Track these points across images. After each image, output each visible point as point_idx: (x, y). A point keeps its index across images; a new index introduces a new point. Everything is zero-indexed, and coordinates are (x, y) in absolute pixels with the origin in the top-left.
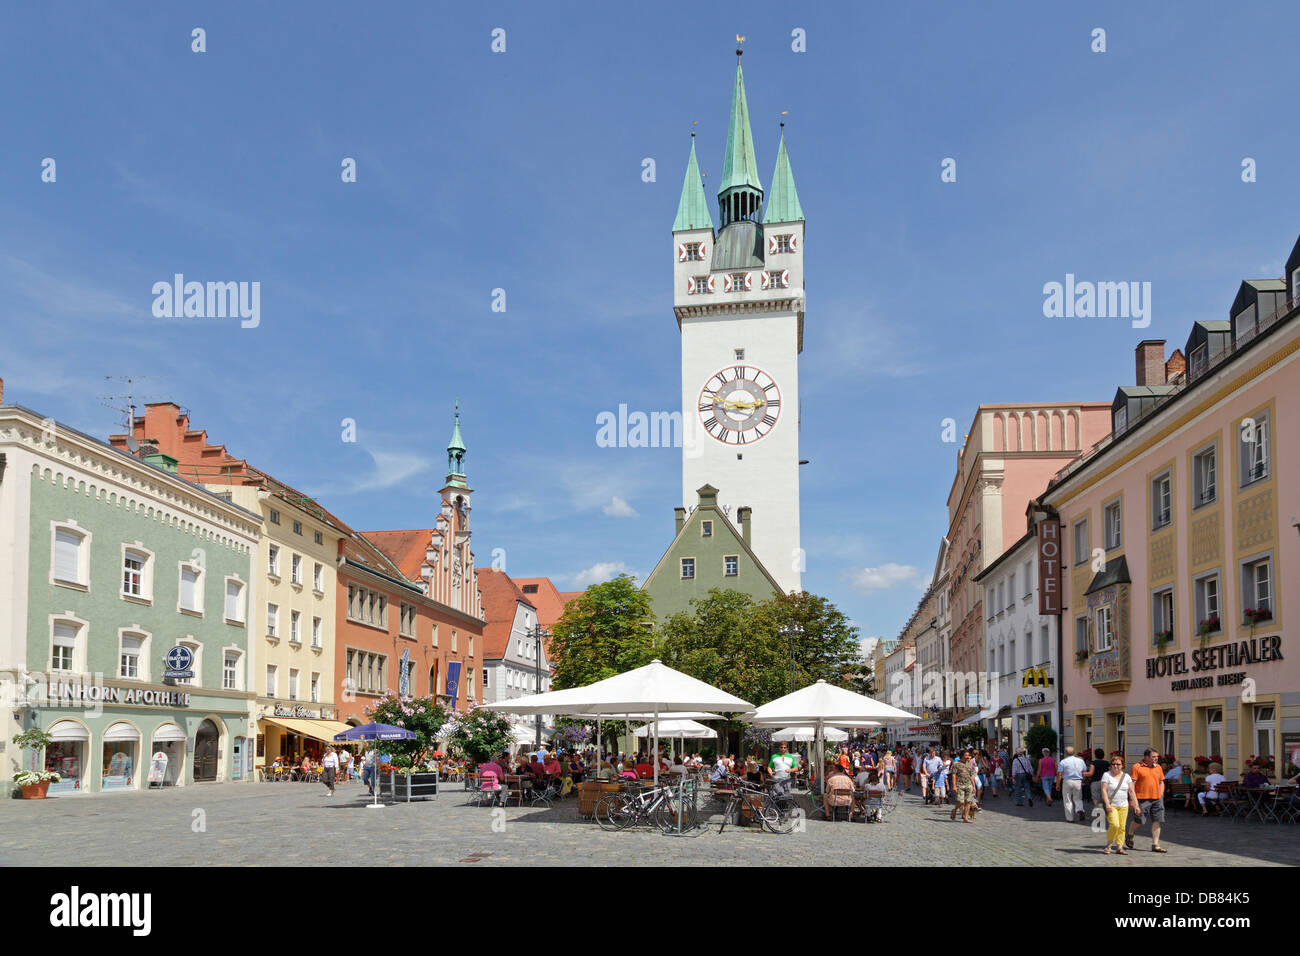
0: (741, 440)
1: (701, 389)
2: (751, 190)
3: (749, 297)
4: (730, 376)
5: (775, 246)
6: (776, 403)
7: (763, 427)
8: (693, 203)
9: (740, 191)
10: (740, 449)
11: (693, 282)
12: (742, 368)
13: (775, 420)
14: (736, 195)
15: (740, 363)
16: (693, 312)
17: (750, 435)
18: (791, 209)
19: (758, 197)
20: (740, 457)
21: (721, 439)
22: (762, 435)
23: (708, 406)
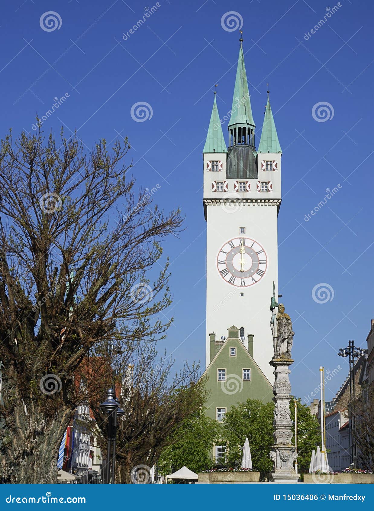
0: (243, 284)
1: (219, 251)
2: (249, 126)
3: (248, 196)
4: (237, 243)
5: (265, 167)
6: (264, 262)
7: (256, 277)
8: (215, 135)
9: (242, 126)
10: (242, 289)
11: (215, 184)
12: (244, 239)
13: (264, 272)
14: (240, 128)
15: (243, 236)
16: (215, 201)
17: (248, 281)
18: (274, 145)
19: (252, 130)
20: (242, 294)
21: (230, 283)
22: (256, 282)
23: (223, 261)
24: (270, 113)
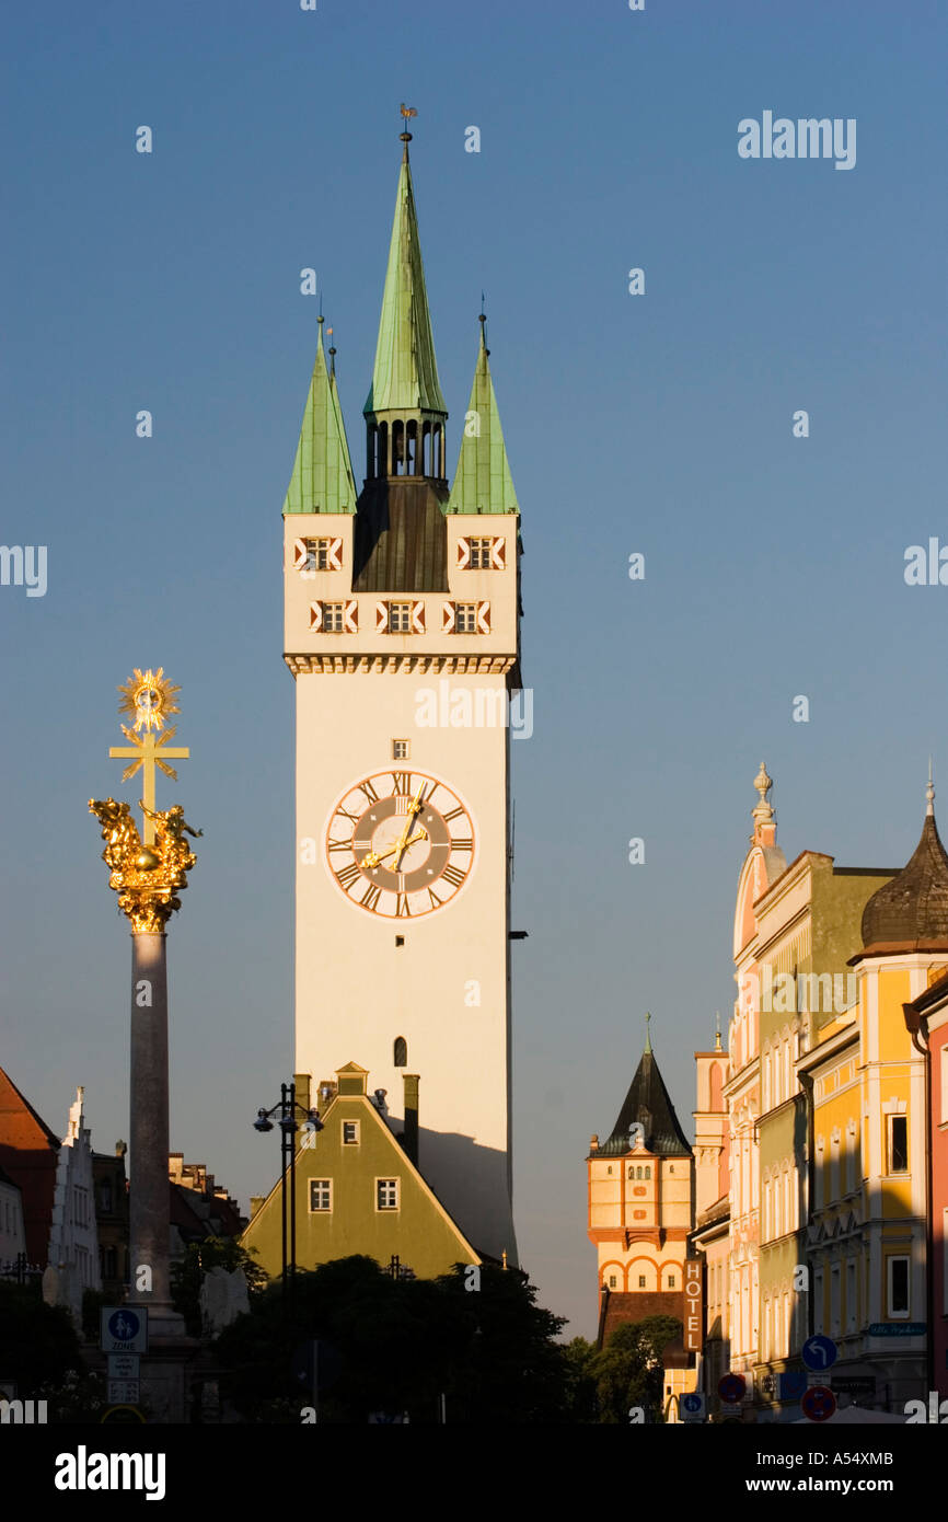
0: (403, 911)
1: (332, 810)
3: (419, 644)
4: (384, 788)
5: (467, 557)
6: (467, 845)
7: (443, 888)
9: (405, 418)
10: (402, 927)
11: (318, 610)
12: (407, 775)
13: (463, 875)
14: (398, 424)
15: (400, 765)
16: (318, 659)
17: (419, 899)
19: (437, 426)
20: (400, 941)
21: (366, 906)
22: (441, 902)
23: (344, 843)
24: (484, 385)
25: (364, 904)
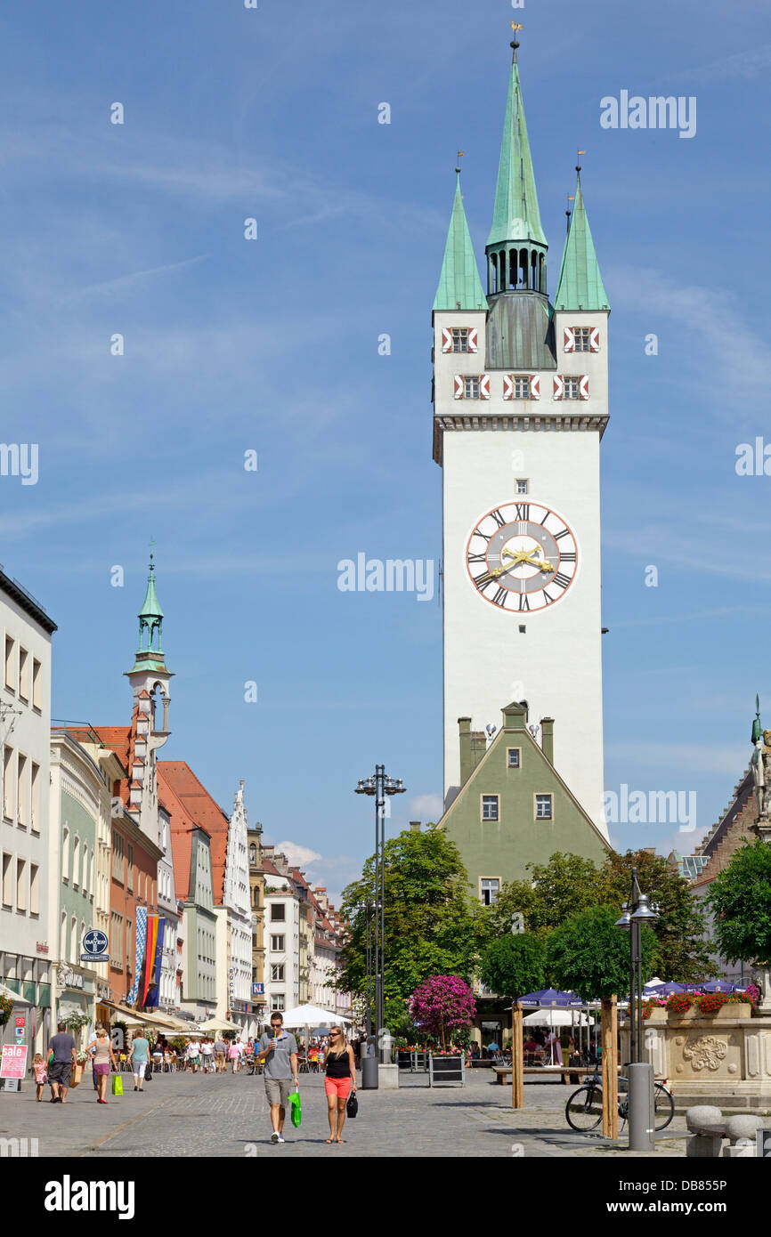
0: (524, 607)
1: (471, 531)
2: (533, 247)
3: (536, 408)
4: (509, 515)
5: (572, 342)
6: (572, 557)
7: (554, 590)
9: (519, 247)
10: (523, 618)
11: (460, 382)
12: (526, 505)
13: (570, 580)
14: (513, 252)
15: (523, 498)
16: (461, 421)
17: (536, 599)
18: (591, 291)
19: (542, 255)
20: (522, 629)
21: (496, 603)
22: (553, 600)
23: (479, 556)
24: (581, 217)
25: (494, 602)
